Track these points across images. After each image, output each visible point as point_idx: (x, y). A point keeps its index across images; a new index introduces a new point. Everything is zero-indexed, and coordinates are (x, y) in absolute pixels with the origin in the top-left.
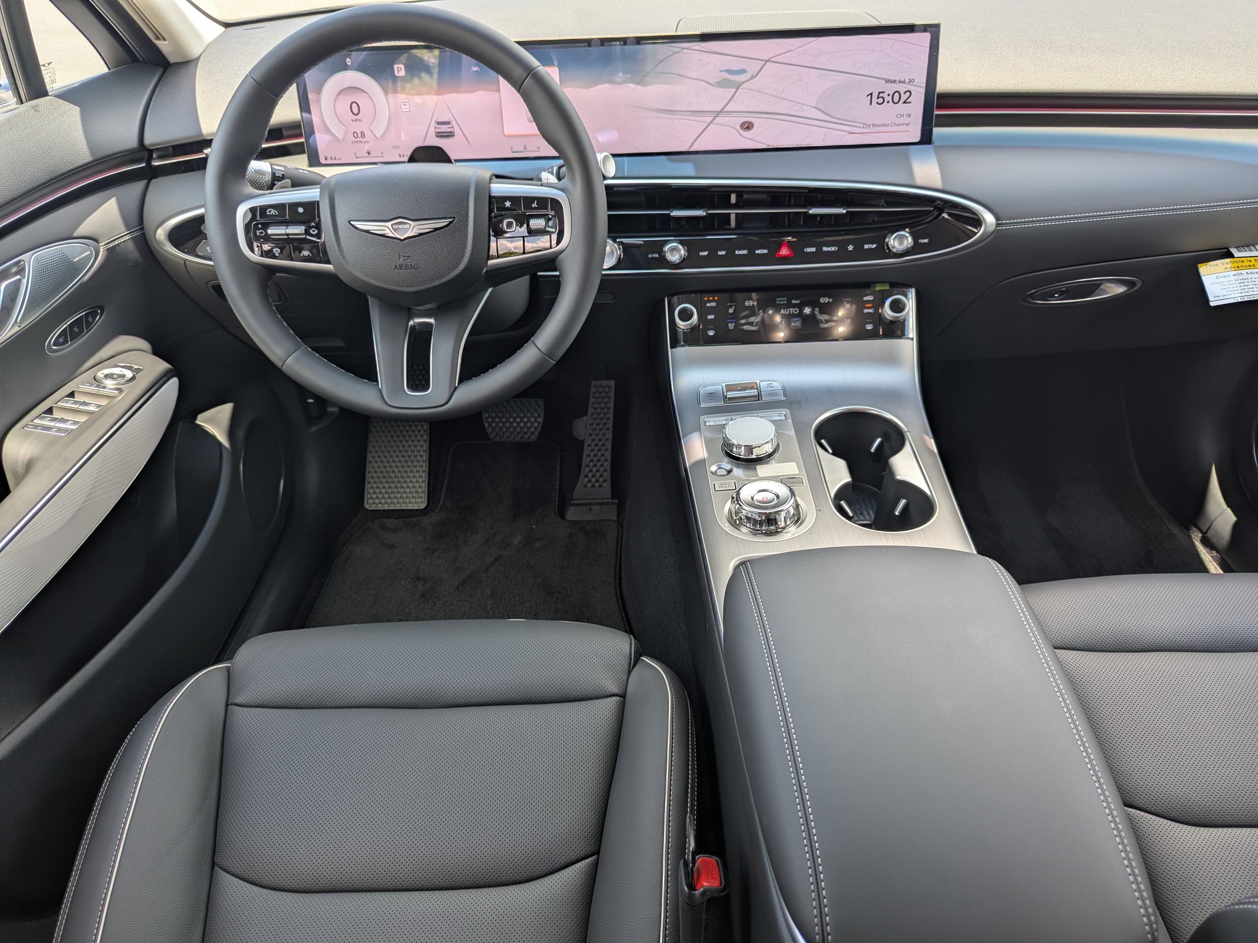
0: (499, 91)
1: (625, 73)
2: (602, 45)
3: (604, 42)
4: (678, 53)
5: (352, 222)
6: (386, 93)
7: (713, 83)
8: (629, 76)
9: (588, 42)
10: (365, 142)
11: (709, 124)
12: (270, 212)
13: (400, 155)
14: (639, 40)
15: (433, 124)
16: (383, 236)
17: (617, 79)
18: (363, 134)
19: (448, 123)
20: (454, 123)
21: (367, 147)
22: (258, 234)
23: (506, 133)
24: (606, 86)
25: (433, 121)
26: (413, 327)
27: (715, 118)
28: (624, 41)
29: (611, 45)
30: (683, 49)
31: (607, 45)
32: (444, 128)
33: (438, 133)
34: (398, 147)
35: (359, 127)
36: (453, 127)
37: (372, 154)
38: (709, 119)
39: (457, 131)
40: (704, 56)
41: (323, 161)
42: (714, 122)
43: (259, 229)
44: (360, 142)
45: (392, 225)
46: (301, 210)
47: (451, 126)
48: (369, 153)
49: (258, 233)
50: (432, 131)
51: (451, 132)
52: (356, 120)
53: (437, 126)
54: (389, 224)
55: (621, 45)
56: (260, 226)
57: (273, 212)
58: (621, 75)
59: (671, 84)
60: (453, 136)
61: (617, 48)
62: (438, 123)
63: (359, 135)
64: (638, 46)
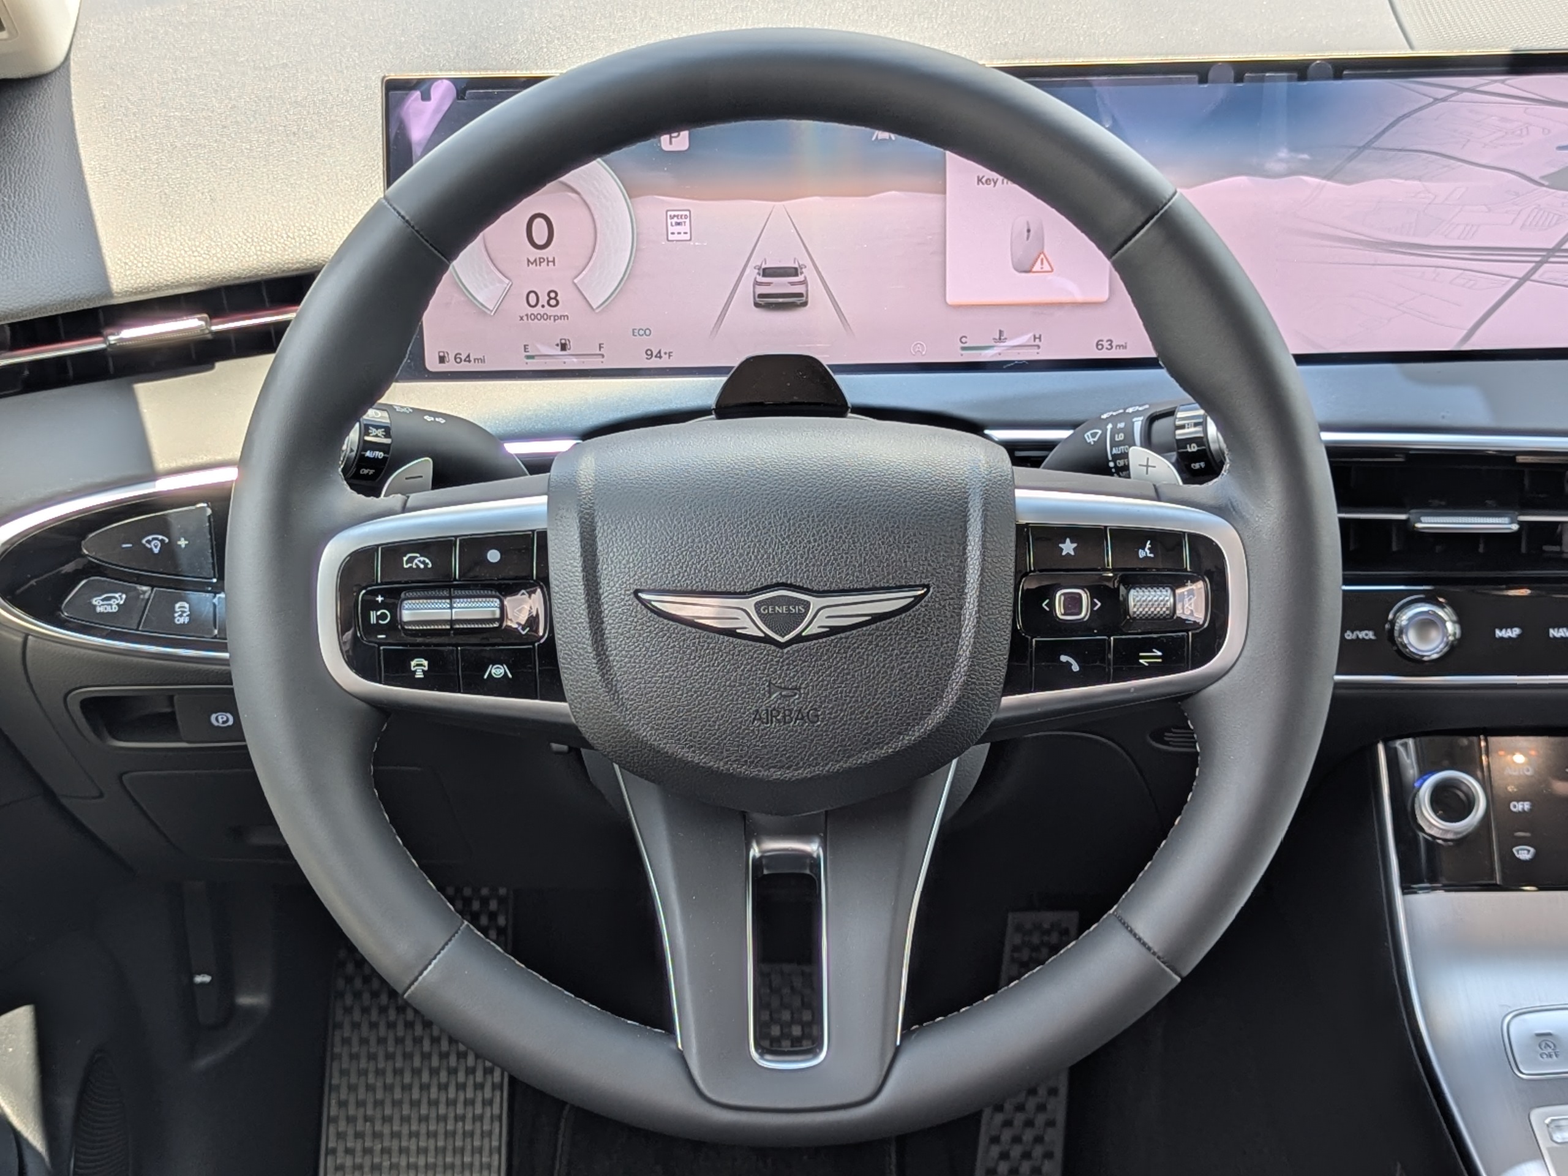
0: (944, 192)
1: (1294, 149)
2: (1239, 79)
3: (1241, 70)
4: (1444, 100)
5: (640, 594)
6: (632, 191)
7: (1536, 178)
8: (1306, 156)
9: (1202, 72)
10: (557, 318)
11: (1522, 281)
12: (411, 560)
13: (649, 354)
14: (1341, 69)
15: (751, 274)
16: (731, 633)
17: (1273, 166)
18: (553, 298)
19: (795, 272)
20: (809, 273)
21: (561, 329)
22: (373, 620)
23: (950, 300)
24: (1242, 180)
25: (752, 264)
26: (758, 864)
27: (1540, 264)
28: (1300, 70)
29: (1262, 80)
30: (1462, 90)
31: (1252, 80)
32: (780, 286)
33: (761, 296)
34: (647, 332)
35: (541, 280)
36: (804, 282)
37: (573, 348)
38: (1522, 269)
39: (815, 291)
40: (1518, 111)
41: (432, 363)
42: (1535, 277)
43: (377, 606)
44: (543, 317)
45: (758, 606)
46: (494, 556)
47: (800, 278)
48: (564, 347)
49: (373, 617)
50: (746, 292)
51: (800, 295)
52: (539, 262)
53: (760, 279)
54: (749, 604)
55: (1290, 79)
56: (380, 599)
57: (420, 561)
58: (1283, 153)
59: (1420, 179)
60: (805, 304)
61: (1280, 86)
62: (767, 272)
63: (544, 299)
64: (1340, 82)
